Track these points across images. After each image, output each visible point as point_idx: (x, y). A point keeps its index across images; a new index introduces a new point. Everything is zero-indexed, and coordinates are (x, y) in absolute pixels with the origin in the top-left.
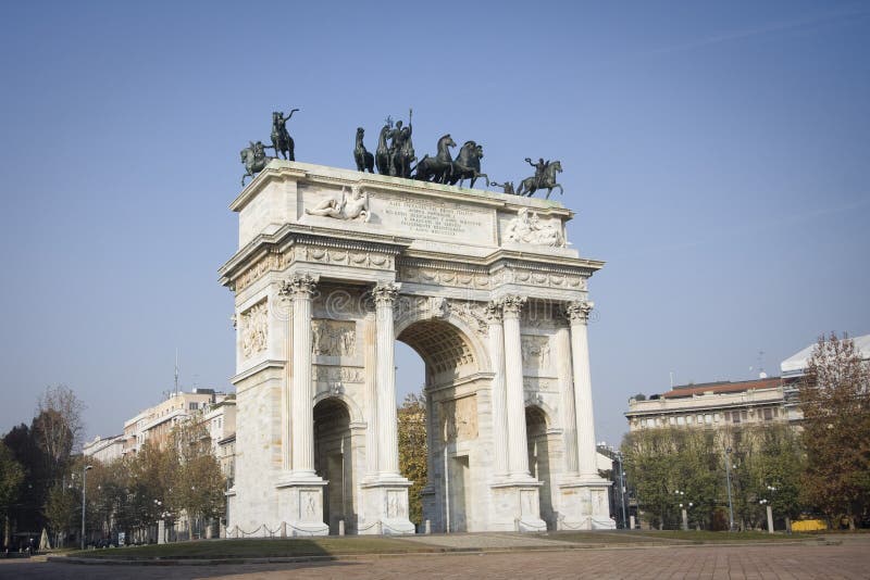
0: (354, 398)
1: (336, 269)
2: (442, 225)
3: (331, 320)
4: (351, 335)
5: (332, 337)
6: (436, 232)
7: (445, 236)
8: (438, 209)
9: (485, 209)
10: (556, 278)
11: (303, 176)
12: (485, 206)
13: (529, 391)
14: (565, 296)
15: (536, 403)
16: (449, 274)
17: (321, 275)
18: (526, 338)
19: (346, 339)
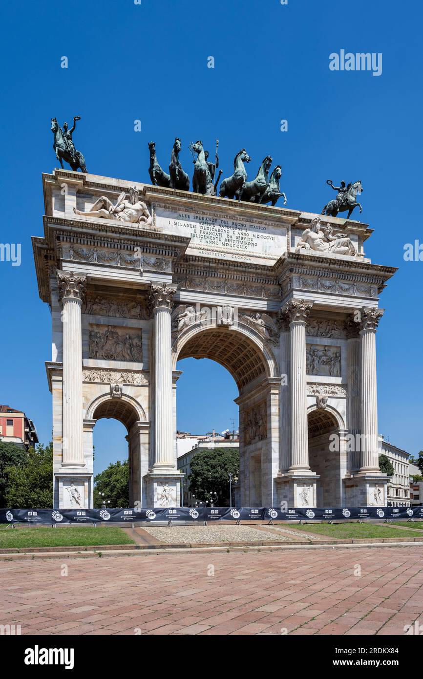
0: (139, 400)
1: (107, 269)
2: (234, 238)
3: (115, 327)
4: (137, 341)
5: (117, 343)
6: (227, 245)
7: (236, 249)
8: (230, 223)
9: (280, 223)
10: (345, 285)
11: (81, 183)
12: (279, 220)
13: (317, 396)
14: (354, 303)
15: (323, 407)
16: (237, 285)
17: (89, 275)
18: (317, 347)
19: (132, 345)
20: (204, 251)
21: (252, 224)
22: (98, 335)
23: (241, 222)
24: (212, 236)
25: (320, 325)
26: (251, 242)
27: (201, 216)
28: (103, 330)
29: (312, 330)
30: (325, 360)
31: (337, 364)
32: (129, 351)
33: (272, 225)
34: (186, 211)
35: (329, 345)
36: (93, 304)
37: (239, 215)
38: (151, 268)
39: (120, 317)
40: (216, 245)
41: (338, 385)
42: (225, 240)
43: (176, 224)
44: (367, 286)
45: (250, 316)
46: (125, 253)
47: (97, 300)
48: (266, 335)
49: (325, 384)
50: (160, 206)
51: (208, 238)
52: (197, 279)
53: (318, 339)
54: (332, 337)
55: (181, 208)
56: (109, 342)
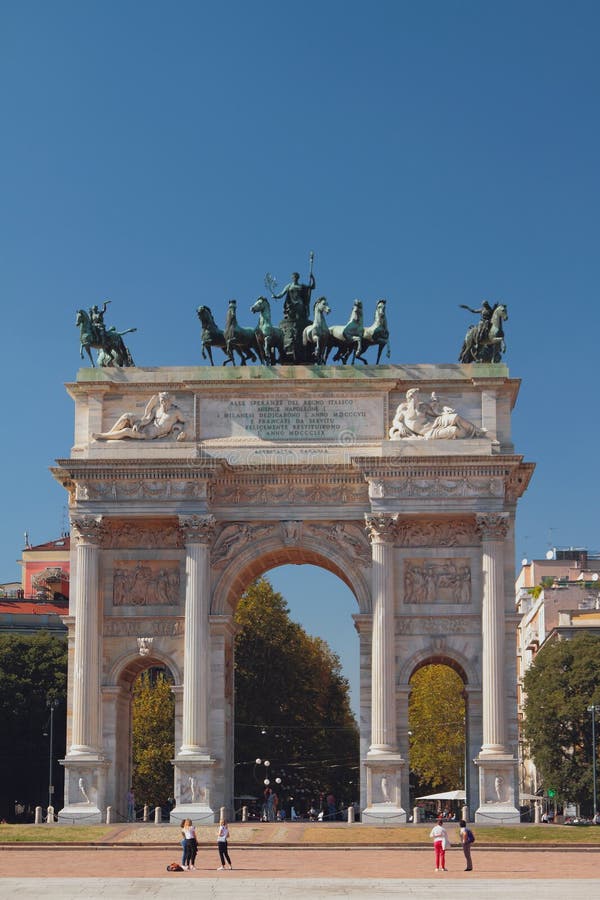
0: (173, 656)
1: (127, 504)
2: (306, 422)
3: (147, 561)
4: (175, 578)
5: (148, 583)
6: (297, 433)
7: (310, 437)
8: (301, 402)
9: (373, 393)
10: (450, 483)
11: (107, 388)
12: (370, 389)
13: (432, 636)
14: (465, 507)
15: (438, 652)
16: (307, 489)
17: (106, 515)
18: (433, 562)
19: (167, 584)
20: (262, 449)
21: (332, 399)
22: (126, 574)
23: (317, 399)
24: (276, 424)
25: (438, 530)
26: (330, 424)
27: (260, 400)
28: (131, 567)
29: (425, 538)
30: (446, 580)
31: (466, 588)
32: (163, 593)
33: (361, 396)
34: (240, 397)
35: (452, 557)
36: (120, 536)
37: (313, 391)
38: (180, 496)
39: (152, 549)
40: (281, 436)
41: (466, 617)
42: (294, 427)
43: (226, 416)
44: (484, 479)
45: (328, 528)
46: (149, 482)
47: (125, 530)
48: (352, 552)
49: (445, 617)
50: (205, 397)
51: (269, 428)
52: (252, 488)
53: (434, 550)
54: (457, 545)
55: (233, 395)
56: (139, 582)
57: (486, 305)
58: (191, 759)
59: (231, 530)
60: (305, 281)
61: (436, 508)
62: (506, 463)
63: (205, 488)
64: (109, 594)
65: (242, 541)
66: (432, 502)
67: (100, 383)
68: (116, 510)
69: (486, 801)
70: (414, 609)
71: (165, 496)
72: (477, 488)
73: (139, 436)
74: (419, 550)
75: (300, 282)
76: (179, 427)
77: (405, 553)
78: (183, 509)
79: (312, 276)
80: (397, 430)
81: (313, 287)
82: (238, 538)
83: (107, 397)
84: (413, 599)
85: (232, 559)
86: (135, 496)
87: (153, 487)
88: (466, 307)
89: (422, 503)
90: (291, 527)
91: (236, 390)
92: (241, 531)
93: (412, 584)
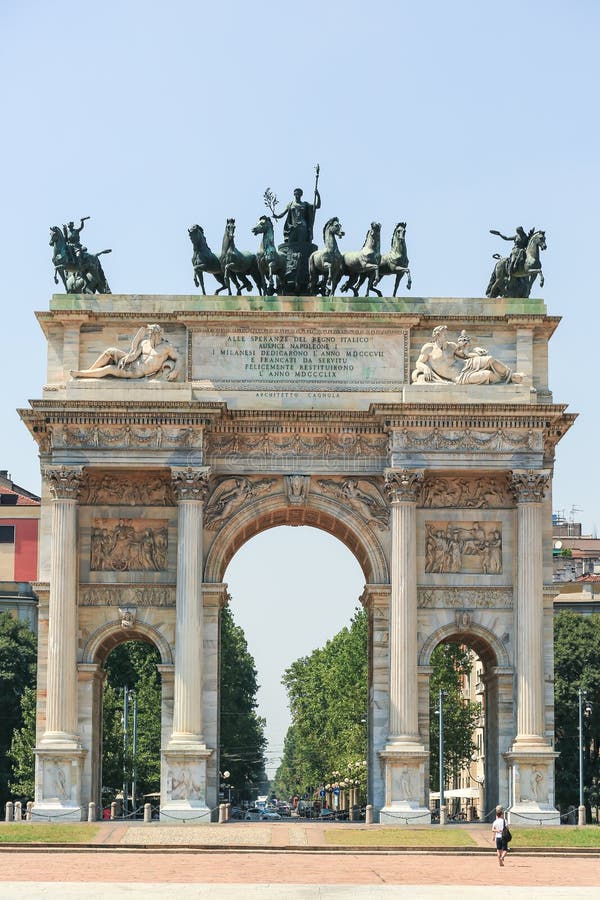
0: (161, 630)
1: (111, 454)
2: (315, 362)
4: (162, 540)
5: (131, 544)
6: (304, 374)
7: (318, 379)
8: (309, 338)
9: (391, 329)
10: (483, 435)
11: (84, 318)
12: (389, 325)
13: (457, 610)
14: (499, 463)
15: (464, 629)
16: (316, 439)
17: (87, 465)
18: (459, 526)
19: (153, 547)
20: (264, 393)
21: (345, 336)
22: (105, 535)
23: (328, 336)
24: (280, 363)
25: (465, 488)
26: (343, 364)
27: (263, 335)
28: (111, 526)
29: (450, 498)
30: (473, 546)
31: (495, 553)
32: (148, 556)
33: (378, 333)
34: (239, 331)
35: (480, 519)
36: (98, 489)
37: (324, 327)
38: (172, 445)
39: (136, 505)
40: (285, 378)
41: (496, 589)
42: (301, 367)
43: (223, 353)
44: (522, 431)
45: (339, 485)
46: (136, 428)
47: (105, 483)
48: (366, 513)
49: (472, 589)
50: (199, 331)
51: (273, 367)
52: (252, 437)
53: (460, 512)
54: (486, 506)
55: (231, 329)
56: (121, 544)
57: (520, 231)
58: (183, 748)
59: (228, 485)
60: (308, 198)
61: (467, 463)
62: (548, 414)
63: (201, 436)
64: (86, 557)
65: (241, 498)
66: (462, 457)
67: (78, 312)
68: (98, 460)
69: (521, 800)
70: (437, 579)
71: (154, 444)
72: (513, 441)
73: (125, 374)
74: (443, 512)
75: (303, 199)
76: (170, 364)
77: (428, 515)
78: (176, 460)
79: (317, 193)
80: (422, 373)
81: (318, 206)
82: (235, 495)
83: (85, 329)
84: (435, 568)
85: (229, 518)
86: (120, 444)
87: (141, 434)
88: (498, 233)
89: (452, 457)
90: (297, 482)
91: (235, 324)
92: (239, 487)
93: (434, 550)
